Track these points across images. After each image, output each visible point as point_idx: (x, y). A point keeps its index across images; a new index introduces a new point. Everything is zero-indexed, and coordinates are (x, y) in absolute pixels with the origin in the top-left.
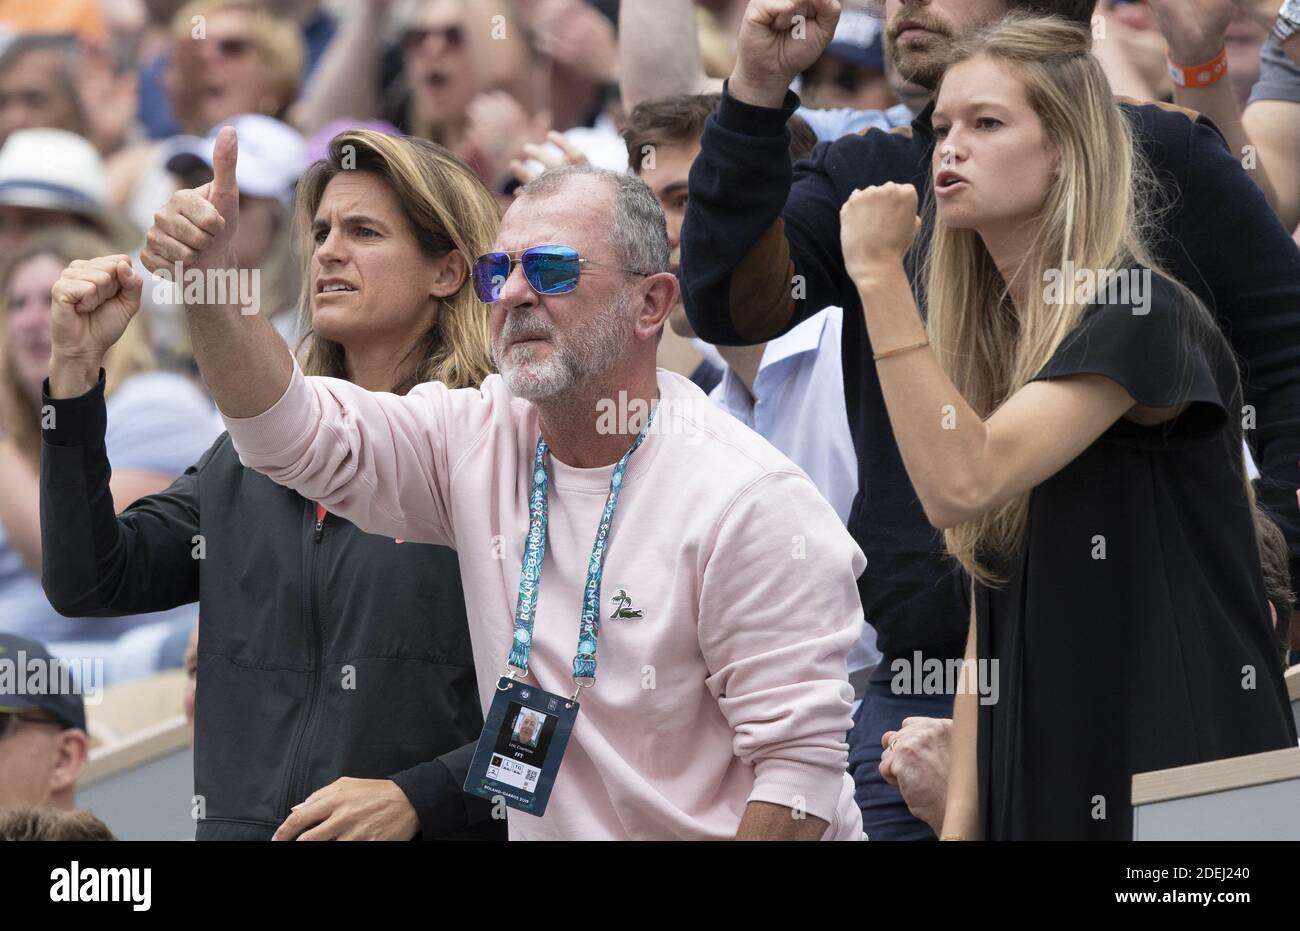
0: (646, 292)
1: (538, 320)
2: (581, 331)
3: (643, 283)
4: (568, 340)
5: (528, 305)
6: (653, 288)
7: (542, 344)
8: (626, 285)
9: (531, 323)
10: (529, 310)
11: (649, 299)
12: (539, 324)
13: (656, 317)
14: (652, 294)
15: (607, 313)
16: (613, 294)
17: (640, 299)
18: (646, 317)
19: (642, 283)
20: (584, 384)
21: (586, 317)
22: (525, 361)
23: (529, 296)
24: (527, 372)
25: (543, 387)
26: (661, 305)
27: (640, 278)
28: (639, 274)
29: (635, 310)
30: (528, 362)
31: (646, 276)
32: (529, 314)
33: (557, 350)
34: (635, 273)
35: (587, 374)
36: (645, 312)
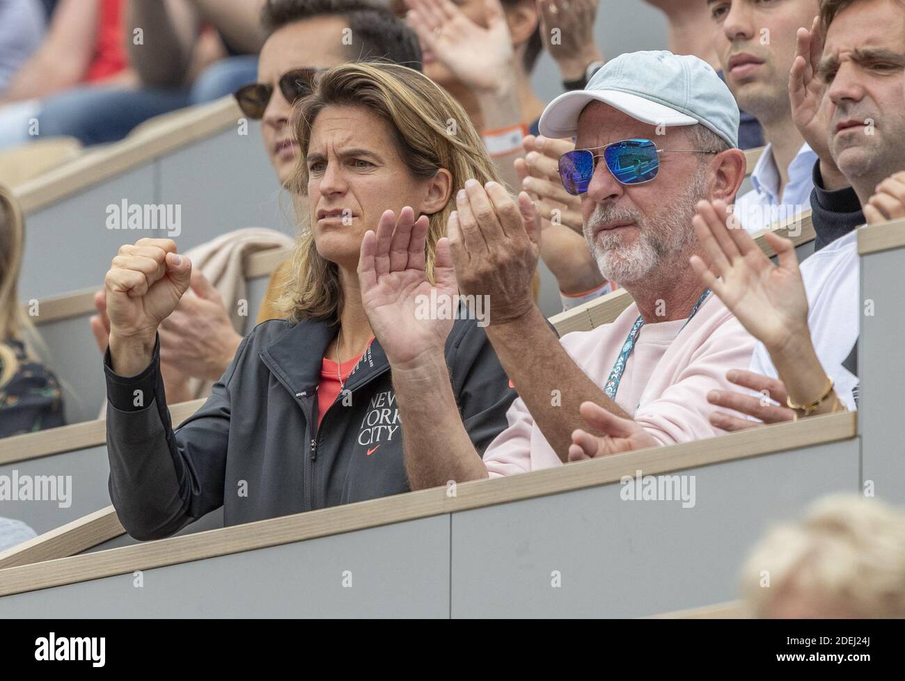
0: (717, 169)
1: (623, 209)
2: (664, 215)
3: (713, 159)
4: (652, 223)
5: (613, 196)
6: (723, 164)
7: (631, 229)
8: (701, 166)
9: (617, 213)
10: (614, 201)
11: (721, 174)
12: (625, 213)
13: (729, 189)
14: (723, 169)
15: (686, 194)
16: (690, 175)
17: (713, 175)
18: (719, 191)
19: (713, 161)
20: (670, 262)
21: (667, 202)
22: (615, 246)
23: (615, 189)
24: (618, 257)
25: (633, 268)
26: (732, 179)
27: (711, 156)
28: (710, 153)
29: (710, 187)
30: (618, 246)
31: (716, 153)
32: (615, 204)
33: (643, 232)
34: (706, 153)
35: (671, 251)
36: (718, 186)
